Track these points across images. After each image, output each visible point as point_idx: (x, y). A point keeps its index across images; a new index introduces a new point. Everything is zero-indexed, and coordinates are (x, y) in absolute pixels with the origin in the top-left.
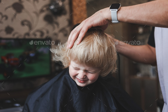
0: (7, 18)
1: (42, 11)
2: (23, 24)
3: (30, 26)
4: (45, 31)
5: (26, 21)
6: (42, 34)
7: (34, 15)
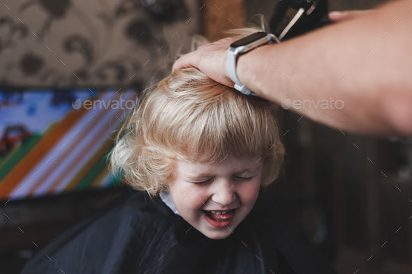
0: (24, 31)
1: (121, 11)
2: (69, 46)
3: (89, 52)
4: (128, 66)
5: (77, 38)
6: (121, 72)
7: (98, 23)
